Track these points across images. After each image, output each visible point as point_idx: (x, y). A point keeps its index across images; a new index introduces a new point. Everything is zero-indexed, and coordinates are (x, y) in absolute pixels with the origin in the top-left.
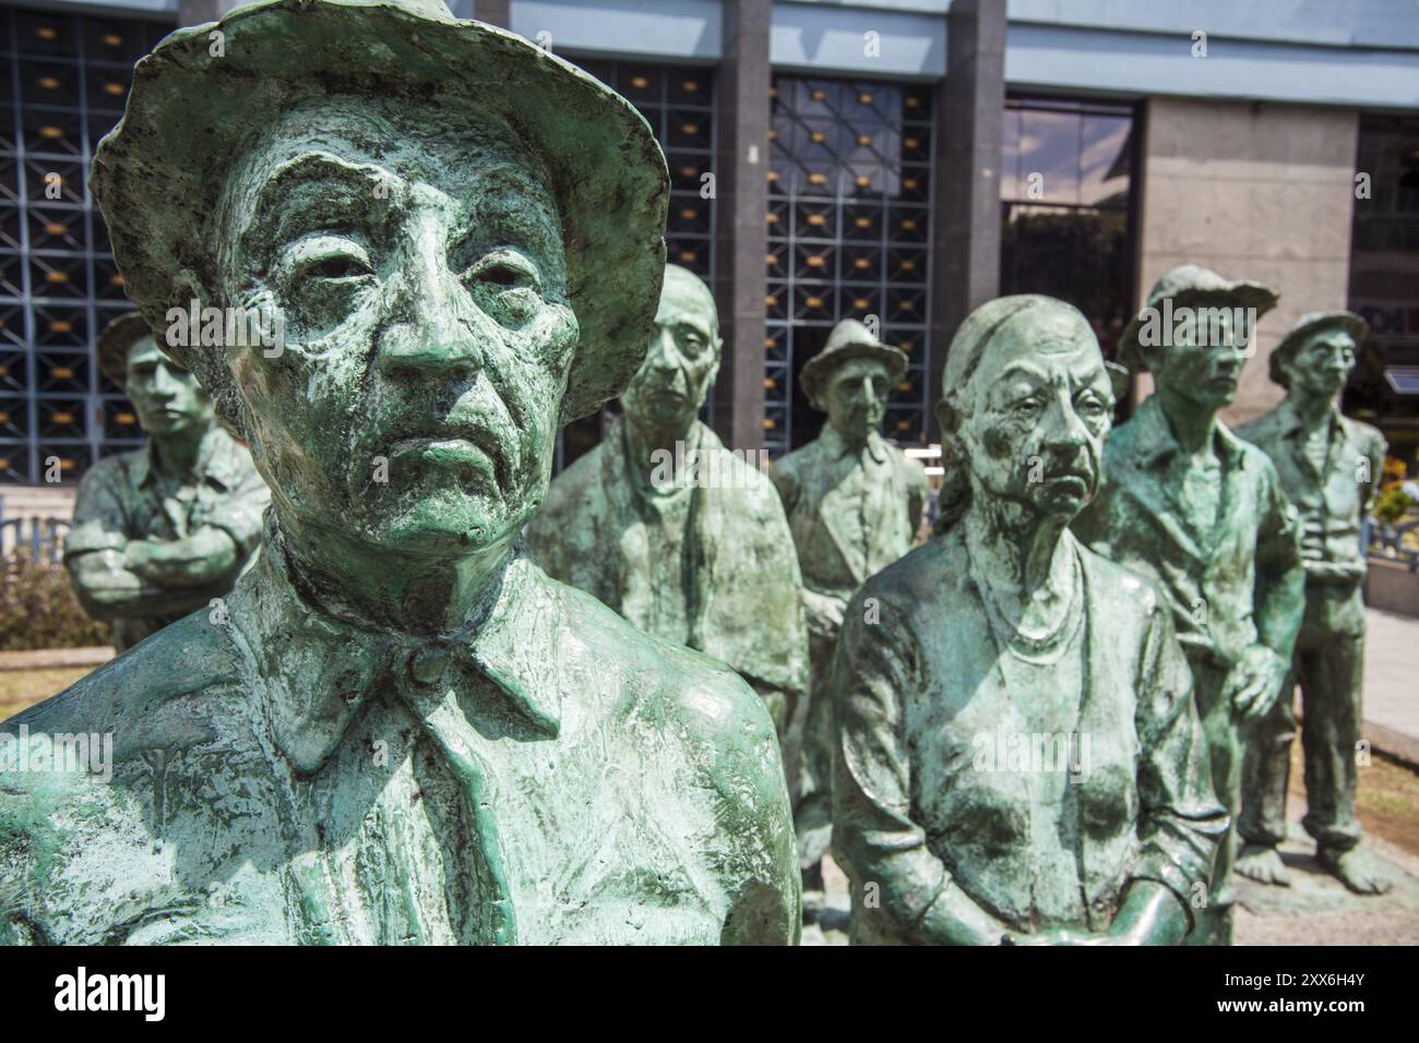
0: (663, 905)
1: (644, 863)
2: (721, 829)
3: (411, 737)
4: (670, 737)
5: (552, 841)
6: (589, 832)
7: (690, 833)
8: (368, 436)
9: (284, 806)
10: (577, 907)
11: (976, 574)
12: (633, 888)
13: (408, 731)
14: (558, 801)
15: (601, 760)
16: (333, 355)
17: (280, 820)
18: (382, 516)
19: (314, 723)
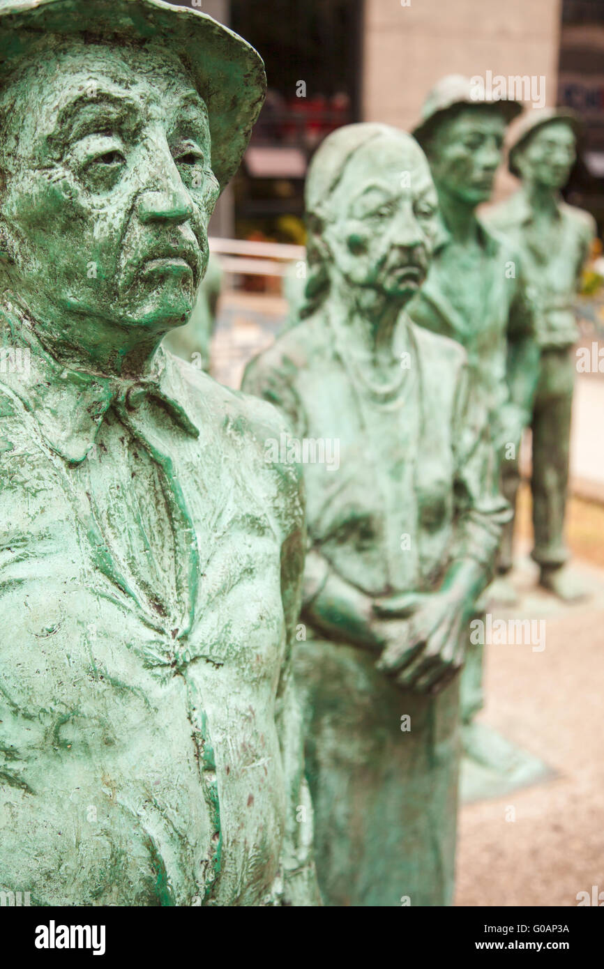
0: (258, 535)
1: (248, 510)
2: (280, 493)
3: (125, 441)
4: (248, 441)
5: (205, 498)
6: (221, 493)
7: (265, 495)
8: (134, 259)
9: (64, 484)
10: (221, 534)
11: (340, 347)
12: (246, 524)
13: (123, 438)
14: (205, 476)
15: (220, 453)
16: (111, 210)
17: (65, 491)
18: (138, 306)
19: (75, 434)
